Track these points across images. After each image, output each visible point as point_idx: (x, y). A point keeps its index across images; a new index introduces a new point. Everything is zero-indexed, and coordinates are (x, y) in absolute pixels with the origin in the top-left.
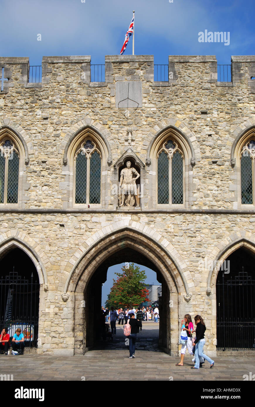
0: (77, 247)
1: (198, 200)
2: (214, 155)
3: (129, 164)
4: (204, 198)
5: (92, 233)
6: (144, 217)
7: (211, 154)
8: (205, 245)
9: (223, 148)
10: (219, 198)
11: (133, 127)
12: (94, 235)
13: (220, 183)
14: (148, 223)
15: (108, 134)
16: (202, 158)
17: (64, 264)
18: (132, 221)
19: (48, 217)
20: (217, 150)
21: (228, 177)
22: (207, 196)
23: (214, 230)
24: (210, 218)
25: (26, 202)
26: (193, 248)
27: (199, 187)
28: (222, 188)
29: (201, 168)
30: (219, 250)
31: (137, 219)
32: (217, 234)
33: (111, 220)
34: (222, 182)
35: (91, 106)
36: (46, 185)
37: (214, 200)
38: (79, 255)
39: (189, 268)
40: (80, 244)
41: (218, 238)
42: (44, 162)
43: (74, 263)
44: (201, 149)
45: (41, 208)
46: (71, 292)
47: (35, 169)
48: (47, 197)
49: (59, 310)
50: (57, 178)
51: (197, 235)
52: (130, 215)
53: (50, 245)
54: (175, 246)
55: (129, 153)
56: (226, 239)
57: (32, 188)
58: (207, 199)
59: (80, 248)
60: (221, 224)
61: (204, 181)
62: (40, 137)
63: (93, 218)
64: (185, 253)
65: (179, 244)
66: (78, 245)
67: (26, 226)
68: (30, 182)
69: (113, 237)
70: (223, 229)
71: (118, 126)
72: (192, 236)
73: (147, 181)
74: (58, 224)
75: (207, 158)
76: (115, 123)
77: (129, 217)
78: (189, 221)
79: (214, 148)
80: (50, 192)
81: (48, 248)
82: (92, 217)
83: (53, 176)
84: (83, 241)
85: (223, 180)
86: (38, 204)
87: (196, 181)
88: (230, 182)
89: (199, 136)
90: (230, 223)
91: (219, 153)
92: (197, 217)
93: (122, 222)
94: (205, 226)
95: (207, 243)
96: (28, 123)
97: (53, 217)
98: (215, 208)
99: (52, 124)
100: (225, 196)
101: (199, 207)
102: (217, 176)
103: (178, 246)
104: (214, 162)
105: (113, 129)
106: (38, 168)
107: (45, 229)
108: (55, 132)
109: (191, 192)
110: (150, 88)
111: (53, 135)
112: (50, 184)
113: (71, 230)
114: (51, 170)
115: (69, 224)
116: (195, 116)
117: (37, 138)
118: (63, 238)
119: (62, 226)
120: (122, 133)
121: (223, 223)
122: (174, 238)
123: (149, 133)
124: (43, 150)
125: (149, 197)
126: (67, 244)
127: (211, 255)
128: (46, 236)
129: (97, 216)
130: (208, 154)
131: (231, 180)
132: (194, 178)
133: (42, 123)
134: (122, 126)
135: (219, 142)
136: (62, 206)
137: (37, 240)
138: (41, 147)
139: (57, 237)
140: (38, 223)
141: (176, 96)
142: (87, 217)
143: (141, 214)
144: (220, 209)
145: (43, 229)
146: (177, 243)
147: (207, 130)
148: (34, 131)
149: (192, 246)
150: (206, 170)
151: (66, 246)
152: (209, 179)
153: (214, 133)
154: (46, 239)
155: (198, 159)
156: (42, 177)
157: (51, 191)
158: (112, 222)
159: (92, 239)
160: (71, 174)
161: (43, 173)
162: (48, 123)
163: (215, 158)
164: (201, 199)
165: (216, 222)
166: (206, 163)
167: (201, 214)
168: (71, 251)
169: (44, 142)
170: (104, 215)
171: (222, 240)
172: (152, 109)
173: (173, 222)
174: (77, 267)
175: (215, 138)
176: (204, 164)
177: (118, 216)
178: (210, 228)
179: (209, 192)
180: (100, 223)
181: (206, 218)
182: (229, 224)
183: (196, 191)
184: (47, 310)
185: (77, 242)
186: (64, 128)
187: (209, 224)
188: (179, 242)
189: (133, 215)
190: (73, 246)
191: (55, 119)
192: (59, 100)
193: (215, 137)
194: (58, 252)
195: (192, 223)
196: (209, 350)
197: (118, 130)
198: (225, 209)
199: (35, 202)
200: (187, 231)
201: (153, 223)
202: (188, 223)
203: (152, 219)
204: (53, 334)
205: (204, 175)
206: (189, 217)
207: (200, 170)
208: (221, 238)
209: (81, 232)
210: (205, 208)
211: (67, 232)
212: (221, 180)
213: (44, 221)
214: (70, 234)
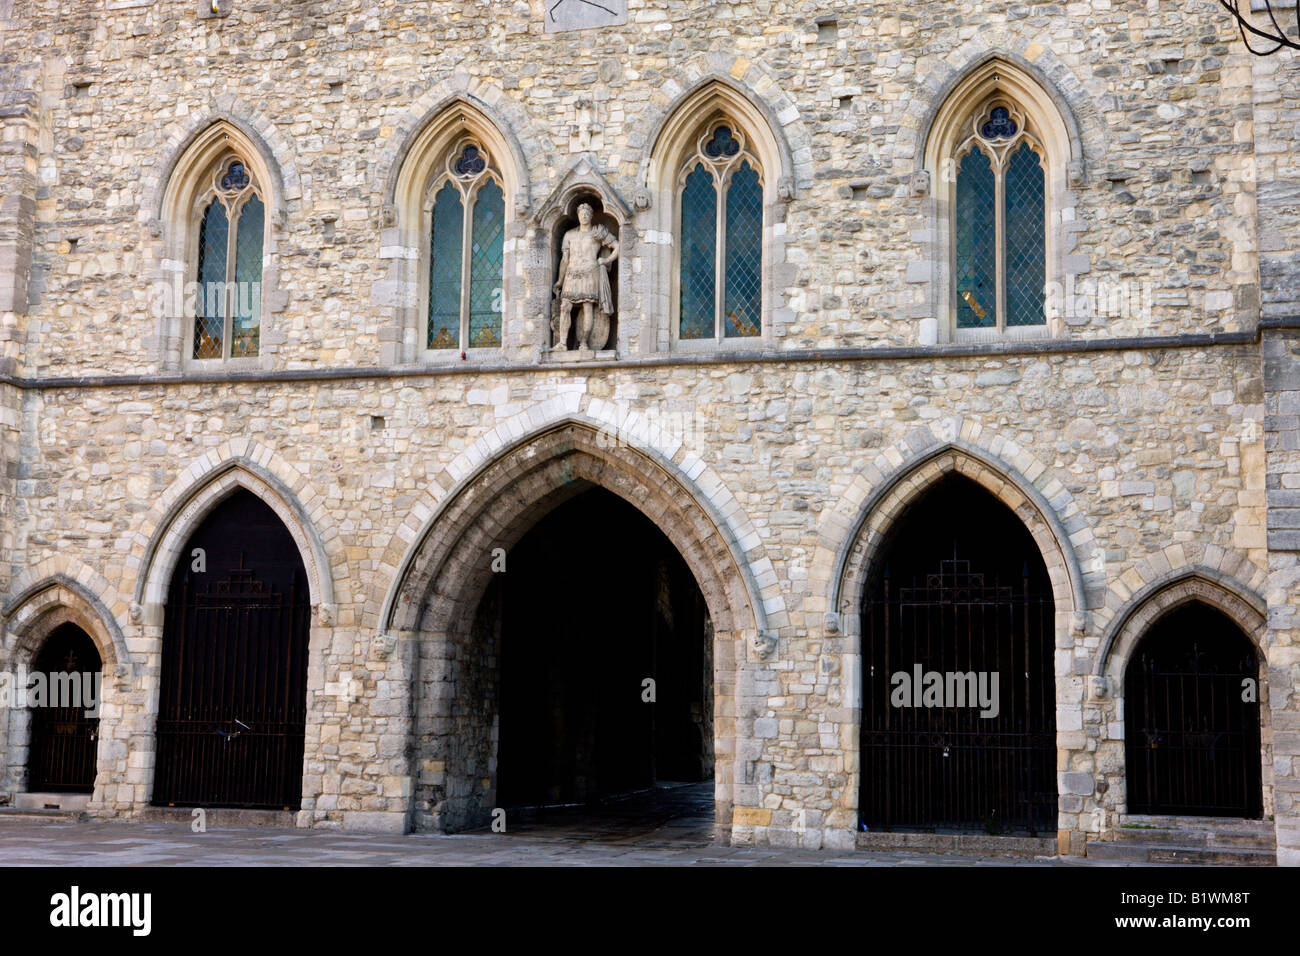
0: (421, 485)
1: (802, 318)
2: (856, 165)
3: (584, 212)
4: (822, 313)
5: (467, 440)
6: (627, 383)
7: (847, 162)
8: (824, 470)
9: (890, 138)
10: (872, 310)
11: (598, 91)
12: (473, 448)
13: (876, 258)
14: (641, 403)
15: (521, 118)
16: (819, 176)
17: (381, 540)
18: (586, 397)
19: (340, 393)
20: (869, 149)
21: (902, 237)
22: (831, 303)
23: (853, 417)
24: (840, 378)
25: (274, 348)
26: (783, 482)
27: (806, 275)
28: (884, 275)
29: (814, 211)
30: (867, 487)
31: (606, 390)
32: (863, 432)
33: (525, 398)
34: (884, 253)
36: (333, 295)
37: (855, 317)
38: (424, 514)
39: (767, 547)
40: (430, 477)
41: (866, 445)
42: (329, 222)
43: (411, 536)
44: (815, 147)
45: (318, 366)
46: (403, 630)
47: (304, 246)
48: (335, 332)
49: (365, 687)
50: (365, 268)
51: (798, 435)
52: (584, 379)
53: (342, 482)
54: (724, 476)
55: (584, 177)
56: (892, 447)
57: (294, 306)
58: (833, 314)
59: (429, 489)
60: (877, 399)
61: (824, 254)
62: (319, 145)
63: (470, 393)
64: (757, 497)
65: (738, 468)
66: (424, 479)
67: (275, 424)
68: (289, 287)
69: (530, 452)
70: (884, 414)
71: (550, 92)
72: (782, 440)
73: (637, 263)
74: (365, 415)
75: (834, 174)
76: (542, 81)
77: (579, 384)
78: (771, 393)
79: (858, 140)
80: (345, 315)
81: (335, 491)
82: (467, 389)
83: (355, 264)
84: (438, 467)
85: (888, 245)
86: (310, 354)
87: (795, 255)
88: (910, 253)
89: (808, 103)
90: (907, 394)
91: (875, 158)
92: (798, 376)
93: (557, 401)
94: (823, 405)
95: (830, 461)
96: (285, 103)
97: (352, 394)
98: (859, 343)
99: (353, 99)
100: (893, 302)
101: (804, 342)
102: (867, 234)
103: (733, 476)
104: (858, 190)
105: (536, 101)
106: (312, 242)
107: (329, 432)
108: (362, 127)
109: (781, 292)
111: (355, 136)
112: (347, 290)
113: (404, 433)
114: (349, 244)
115: (397, 414)
116: (797, 39)
117: (310, 148)
118: (380, 460)
119: (378, 421)
120: (562, 113)
121: (886, 394)
122: (721, 449)
123: (646, 105)
124: (325, 184)
125: (643, 316)
126: (392, 477)
127: (842, 503)
128: (332, 453)
129: (482, 387)
130: (838, 162)
131: (912, 248)
132: (787, 245)
133: (325, 99)
134: (561, 89)
135: (876, 121)
136: (377, 359)
137: (304, 468)
138: (322, 177)
139: (363, 457)
140: (307, 415)
142: (452, 389)
143: (618, 374)
144: (875, 345)
145: (323, 432)
146: (731, 467)
147: (836, 81)
148: (302, 128)
149: (781, 475)
150: (830, 218)
151: (388, 483)
152: (842, 245)
153: (857, 90)
154: (331, 462)
155: (803, 181)
156: (324, 270)
157: (348, 313)
158: (526, 404)
159: (464, 461)
160: (413, 254)
161: (326, 257)
162: (341, 98)
163: (860, 173)
164: (813, 316)
165: (861, 391)
166: (830, 193)
167: (810, 367)
168: (402, 500)
169: (332, 158)
170: (503, 380)
171: (881, 453)
172: (658, 27)
173: (720, 396)
174: (418, 550)
175: (862, 107)
176: (824, 197)
177: (545, 384)
178: (839, 410)
179: (838, 291)
180: (491, 408)
181: (828, 378)
182: (904, 396)
183: (794, 291)
184: (330, 689)
185: (421, 471)
186: (389, 110)
187: (837, 399)
188: (737, 462)
189: (592, 380)
190: (409, 484)
191: (364, 82)
193: (862, 103)
194: (365, 505)
195: (782, 396)
196: (832, 827)
197: (549, 105)
198: (893, 345)
199: (302, 349)
200: (764, 424)
201: (655, 402)
202: (766, 397)
203: (652, 389)
204: (346, 765)
205: (822, 232)
206: (771, 377)
207: (811, 219)
208: (876, 443)
209: (436, 437)
210: (828, 344)
211: (391, 439)
212: (883, 249)
213: (325, 408)
214: (400, 446)
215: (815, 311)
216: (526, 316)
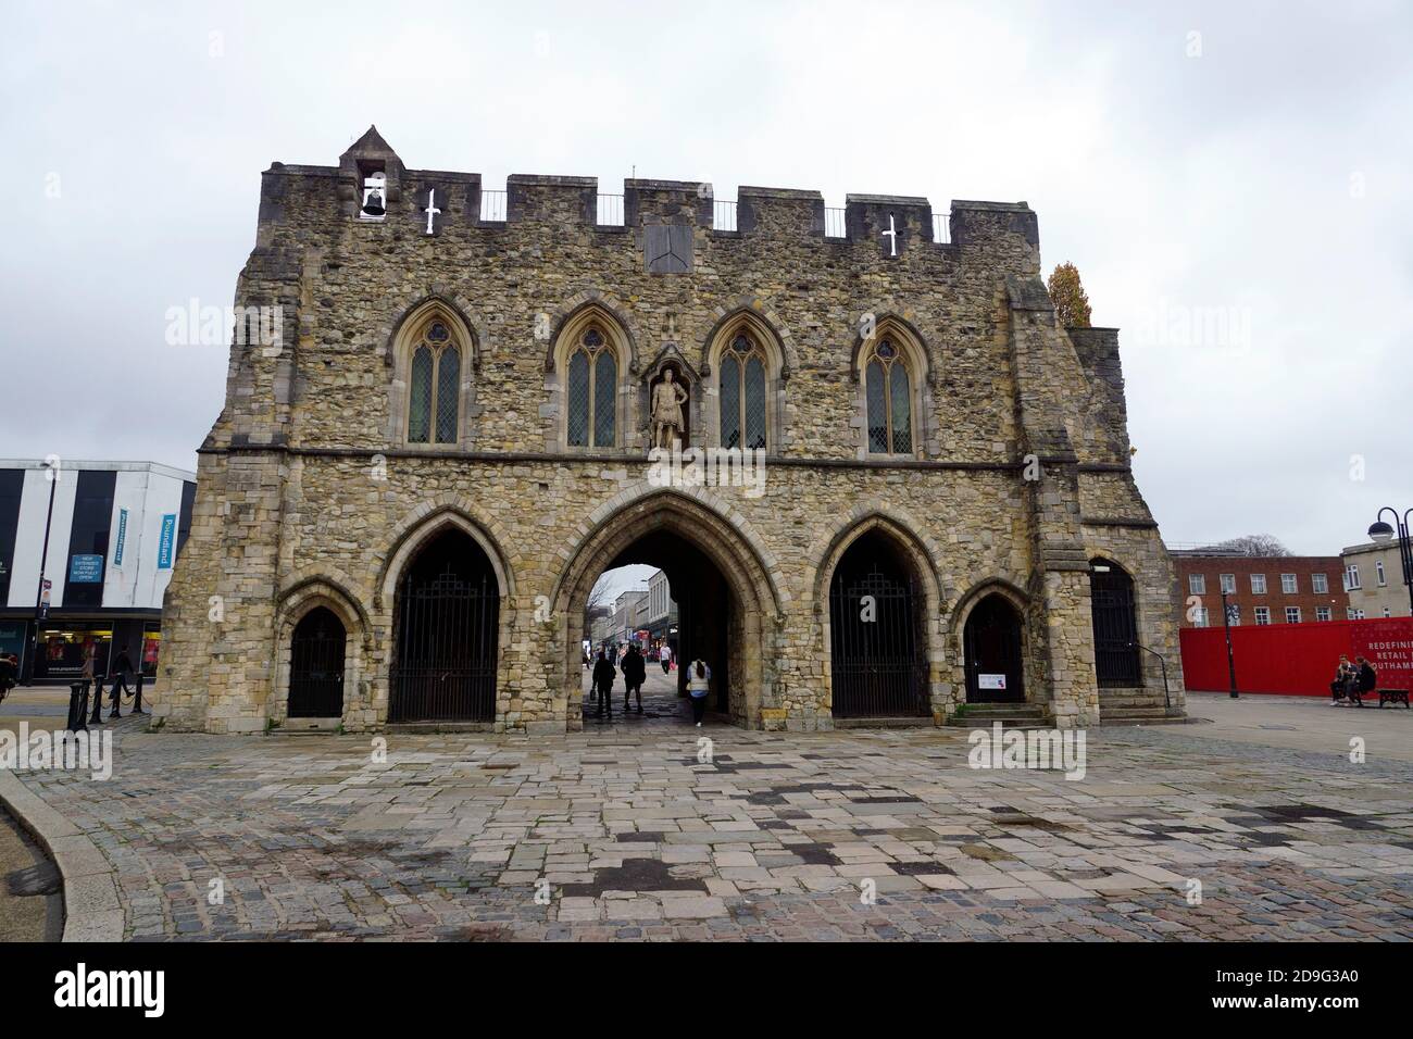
0: (572, 525)
1: (795, 442)
2: (821, 363)
3: (669, 374)
4: (805, 439)
5: (601, 500)
7: (816, 361)
8: (810, 524)
9: (838, 351)
10: (832, 440)
11: (678, 308)
12: (603, 504)
13: (833, 413)
15: (632, 318)
16: (802, 368)
17: (547, 558)
19: (518, 469)
20: (827, 355)
21: (846, 403)
22: (810, 435)
23: (824, 496)
24: (816, 476)
25: (472, 439)
26: (788, 530)
27: (796, 419)
28: (838, 422)
29: (799, 385)
30: (832, 533)
32: (829, 505)
33: (637, 477)
35: (598, 266)
36: (512, 410)
37: (823, 443)
38: (576, 542)
39: (782, 565)
40: (578, 521)
41: (831, 512)
42: (509, 366)
43: (565, 554)
44: (799, 351)
45: (502, 451)
47: (492, 379)
48: (514, 432)
49: (538, 646)
50: (534, 396)
51: (795, 505)
53: (520, 523)
54: (755, 525)
55: (671, 355)
56: (845, 513)
57: (487, 414)
58: (811, 441)
59: (577, 528)
60: (836, 487)
61: (805, 409)
62: (502, 320)
63: (602, 472)
64: (774, 538)
65: (763, 521)
66: (573, 522)
67: (474, 485)
68: (483, 402)
69: (642, 508)
70: (840, 495)
71: (648, 305)
72: (786, 507)
73: (701, 406)
74: (535, 483)
75: (810, 367)
76: (644, 299)
78: (781, 481)
79: (822, 350)
80: (521, 422)
81: (516, 527)
82: (601, 470)
83: (527, 392)
84: (583, 515)
85: (839, 407)
86: (497, 444)
87: (792, 408)
88: (850, 411)
89: (794, 328)
90: (852, 486)
91: (831, 360)
92: (795, 473)
94: (808, 489)
95: (813, 520)
96: (480, 293)
97: (527, 470)
98: (826, 458)
99: (525, 295)
100: (843, 437)
101: (797, 455)
102: (828, 400)
103: (761, 526)
104: (823, 376)
105: (641, 309)
106: (496, 377)
107: (511, 491)
108: (530, 312)
109: (783, 427)
110: (707, 239)
111: (526, 317)
112: (522, 407)
113: (561, 494)
114: (522, 381)
115: (557, 482)
116: (788, 293)
117: (496, 321)
118: (545, 510)
119: (544, 486)
120: (656, 317)
121: (841, 485)
122: (753, 511)
123: (705, 318)
124: (507, 343)
126: (554, 520)
127: (819, 542)
128: (513, 505)
129: (610, 469)
130: (811, 360)
131: (852, 409)
132: (787, 402)
133: (506, 293)
134: (656, 305)
135: (831, 341)
136: (543, 449)
137: (496, 512)
138: (504, 339)
139: (533, 508)
140: (495, 481)
141: (755, 256)
142: (592, 470)
144: (834, 459)
145: (507, 492)
146: (759, 520)
147: (808, 319)
148: (491, 309)
149: (786, 526)
150: (808, 390)
151: (551, 523)
152: (815, 405)
153: (820, 324)
154: (513, 510)
155: (794, 368)
156: (506, 394)
157: (523, 421)
158: (639, 480)
159: (598, 511)
160: (562, 389)
161: (507, 386)
162: (517, 294)
163: (823, 368)
164: (801, 442)
165: (828, 483)
166: (808, 377)
167: (800, 469)
168: (560, 534)
169: (510, 329)
170: (623, 466)
171: (839, 516)
172: (711, 277)
175: (823, 333)
176: (805, 378)
178: (817, 493)
179: (814, 429)
180: (616, 482)
181: (810, 475)
182: (850, 487)
183: (791, 427)
185: (573, 517)
186: (547, 304)
187: (815, 486)
188: (762, 518)
190: (564, 524)
191: (531, 287)
192: (540, 254)
193: (823, 331)
194: (536, 536)
195: (786, 483)
196: (820, 717)
197: (649, 312)
198: (844, 460)
199: (492, 441)
202: (778, 483)
204: (526, 693)
205: (804, 397)
206: (782, 473)
207: (798, 390)
208: (836, 511)
209: (580, 498)
210: (809, 457)
211: (555, 497)
212: (836, 409)
213: (509, 477)
214: (559, 502)
215: (802, 439)
216: (638, 430)
